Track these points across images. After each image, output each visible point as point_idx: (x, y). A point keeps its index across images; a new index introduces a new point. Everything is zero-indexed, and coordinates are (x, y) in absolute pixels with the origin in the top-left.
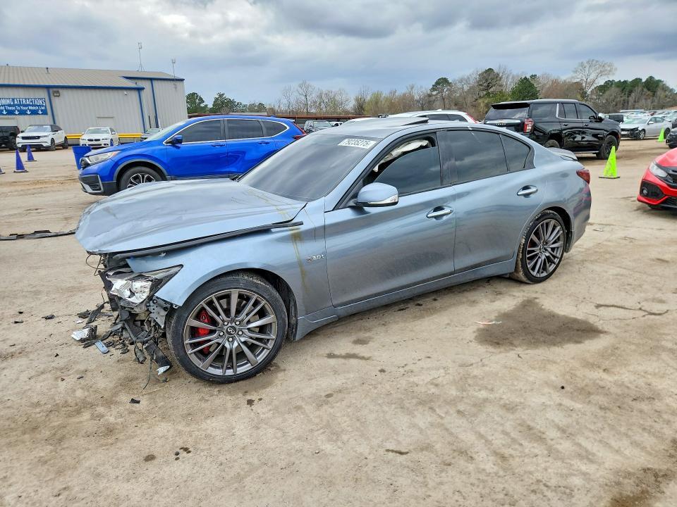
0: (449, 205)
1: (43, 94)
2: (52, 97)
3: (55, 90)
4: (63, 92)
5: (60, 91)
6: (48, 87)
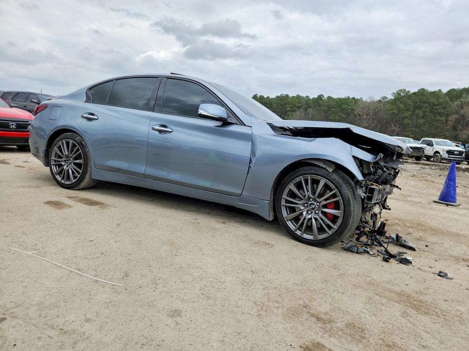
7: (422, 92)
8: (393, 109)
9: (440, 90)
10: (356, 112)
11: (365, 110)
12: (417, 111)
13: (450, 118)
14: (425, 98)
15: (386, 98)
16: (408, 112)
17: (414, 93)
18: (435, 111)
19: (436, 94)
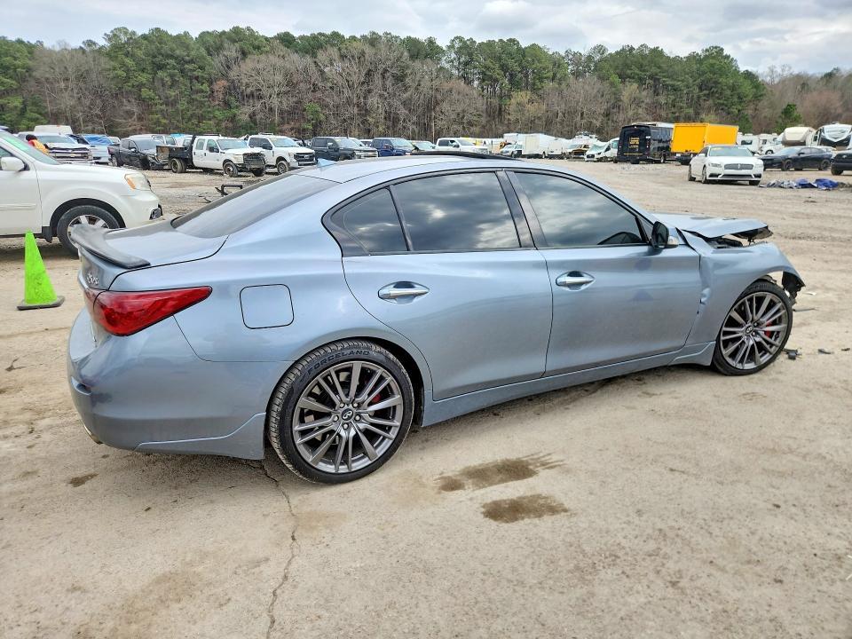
7: (158, 36)
8: (115, 69)
9: (186, 34)
10: (36, 74)
11: (57, 70)
12: (160, 73)
13: (216, 87)
14: (166, 49)
15: (95, 44)
16: (145, 75)
17: (144, 37)
18: (189, 74)
19: (182, 40)
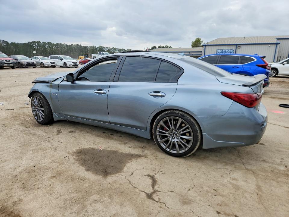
0: (105, 89)
1: (234, 48)
2: (237, 49)
3: (239, 46)
4: (242, 47)
5: (241, 46)
6: (236, 45)
